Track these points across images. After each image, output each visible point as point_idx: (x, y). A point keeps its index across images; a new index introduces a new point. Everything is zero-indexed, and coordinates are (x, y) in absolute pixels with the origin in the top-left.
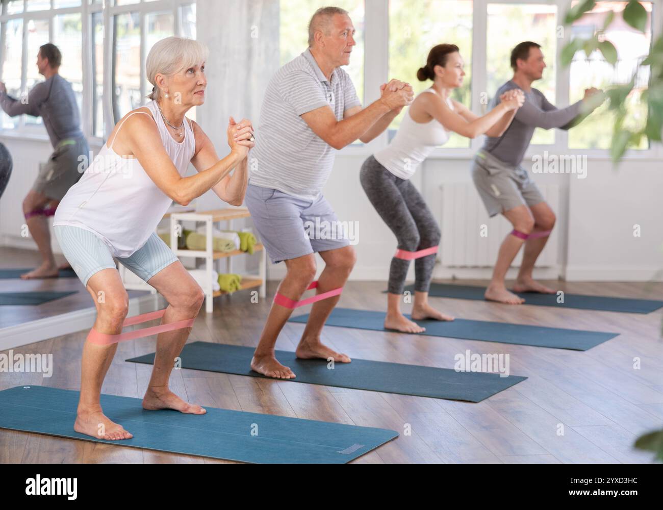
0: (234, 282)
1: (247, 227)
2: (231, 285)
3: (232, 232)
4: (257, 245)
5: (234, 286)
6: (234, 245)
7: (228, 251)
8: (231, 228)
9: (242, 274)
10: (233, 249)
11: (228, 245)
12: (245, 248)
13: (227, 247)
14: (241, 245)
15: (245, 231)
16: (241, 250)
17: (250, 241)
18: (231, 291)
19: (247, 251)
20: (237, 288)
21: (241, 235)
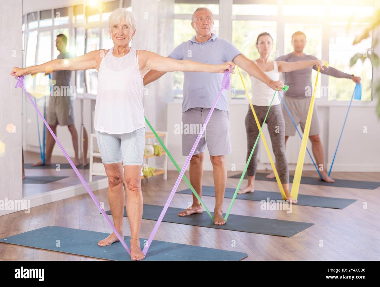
0: (151, 172)
1: (157, 142)
2: (149, 173)
3: (150, 145)
4: (163, 151)
5: (151, 174)
6: (151, 152)
7: (148, 155)
8: (149, 143)
9: (155, 167)
10: (150, 154)
11: (148, 152)
12: (156, 154)
13: (148, 153)
14: (155, 152)
15: (155, 144)
16: (154, 154)
17: (160, 150)
18: (149, 176)
19: (157, 155)
20: (152, 175)
21: (154, 147)
